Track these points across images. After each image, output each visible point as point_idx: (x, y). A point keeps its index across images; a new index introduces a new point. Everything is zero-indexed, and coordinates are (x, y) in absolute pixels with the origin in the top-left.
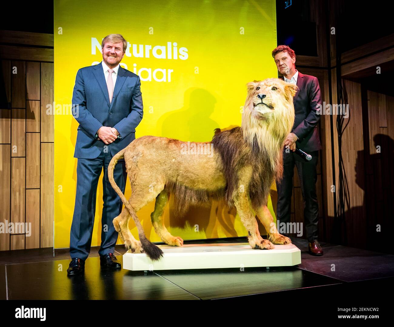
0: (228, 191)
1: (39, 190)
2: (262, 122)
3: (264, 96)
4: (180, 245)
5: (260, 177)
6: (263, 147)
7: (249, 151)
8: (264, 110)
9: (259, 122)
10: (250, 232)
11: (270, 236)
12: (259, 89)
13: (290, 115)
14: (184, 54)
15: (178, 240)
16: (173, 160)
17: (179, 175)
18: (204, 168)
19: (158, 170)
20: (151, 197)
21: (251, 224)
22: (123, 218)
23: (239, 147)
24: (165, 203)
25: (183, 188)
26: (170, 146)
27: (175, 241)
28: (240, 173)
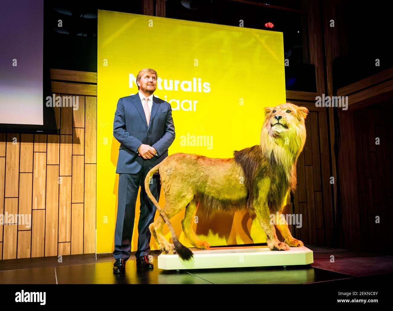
0: (250, 201)
1: (83, 204)
2: (278, 140)
3: (280, 117)
4: (207, 248)
5: (277, 187)
6: (279, 161)
7: (268, 164)
8: (280, 129)
9: (276, 140)
10: (269, 236)
11: (285, 239)
12: (275, 112)
13: (302, 133)
14: (207, 88)
15: (205, 243)
16: (202, 173)
17: (206, 186)
18: (228, 180)
19: (189, 182)
20: (182, 206)
21: (270, 229)
22: (158, 224)
23: (259, 161)
24: (194, 211)
25: (210, 197)
26: (199, 161)
27: (203, 245)
28: (259, 184)
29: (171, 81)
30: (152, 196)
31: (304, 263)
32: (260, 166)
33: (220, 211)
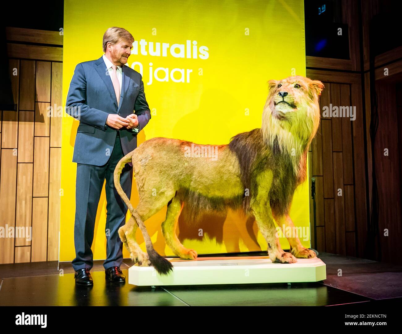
0: (246, 200)
1: (47, 198)
2: (284, 123)
3: (285, 94)
4: (193, 258)
5: (281, 182)
6: (284, 149)
7: (269, 154)
8: (286, 109)
9: (280, 122)
10: (270, 245)
11: (293, 249)
12: (280, 87)
13: (315, 115)
14: (204, 53)
15: (191, 252)
16: (186, 164)
17: (191, 181)
18: (219, 172)
19: (169, 175)
20: (161, 205)
21: (271, 235)
22: (129, 227)
23: (258, 150)
24: (178, 211)
25: (196, 195)
26: (182, 149)
27: (189, 254)
28: (259, 178)
29: (158, 44)
30: (122, 192)
31: (313, 279)
32: (259, 155)
33: (209, 211)
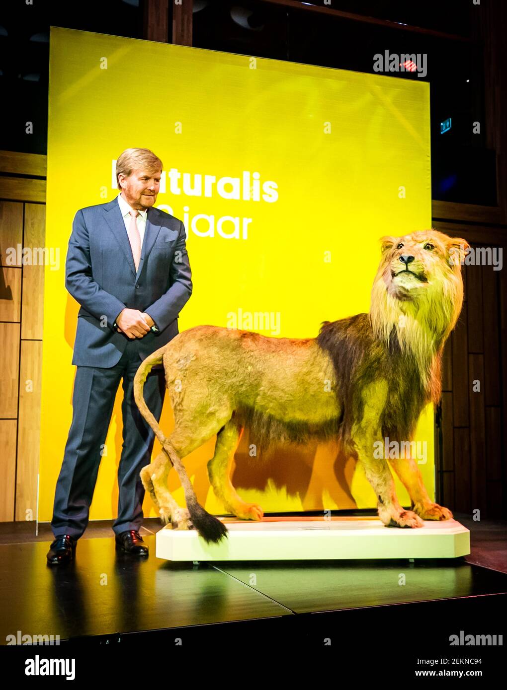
0: (345, 426)
1: (16, 421)
2: (406, 305)
3: (411, 259)
5: (400, 399)
6: (407, 347)
7: (383, 354)
8: (410, 283)
9: (401, 304)
10: (382, 498)
11: (416, 506)
12: (401, 247)
13: (455, 293)
14: (271, 191)
15: (254, 509)
16: (249, 368)
17: (258, 395)
18: (303, 382)
19: (223, 386)
20: (209, 432)
21: (384, 483)
22: (159, 468)
23: (365, 347)
24: (233, 444)
25: (265, 417)
26: (244, 344)
27: (250, 510)
28: (365, 393)
29: (198, 177)
30: (146, 412)
31: (450, 554)
32: (367, 355)
33: (284, 444)
